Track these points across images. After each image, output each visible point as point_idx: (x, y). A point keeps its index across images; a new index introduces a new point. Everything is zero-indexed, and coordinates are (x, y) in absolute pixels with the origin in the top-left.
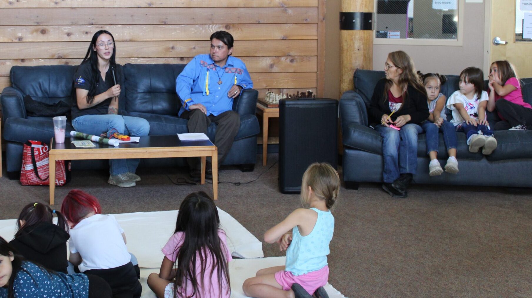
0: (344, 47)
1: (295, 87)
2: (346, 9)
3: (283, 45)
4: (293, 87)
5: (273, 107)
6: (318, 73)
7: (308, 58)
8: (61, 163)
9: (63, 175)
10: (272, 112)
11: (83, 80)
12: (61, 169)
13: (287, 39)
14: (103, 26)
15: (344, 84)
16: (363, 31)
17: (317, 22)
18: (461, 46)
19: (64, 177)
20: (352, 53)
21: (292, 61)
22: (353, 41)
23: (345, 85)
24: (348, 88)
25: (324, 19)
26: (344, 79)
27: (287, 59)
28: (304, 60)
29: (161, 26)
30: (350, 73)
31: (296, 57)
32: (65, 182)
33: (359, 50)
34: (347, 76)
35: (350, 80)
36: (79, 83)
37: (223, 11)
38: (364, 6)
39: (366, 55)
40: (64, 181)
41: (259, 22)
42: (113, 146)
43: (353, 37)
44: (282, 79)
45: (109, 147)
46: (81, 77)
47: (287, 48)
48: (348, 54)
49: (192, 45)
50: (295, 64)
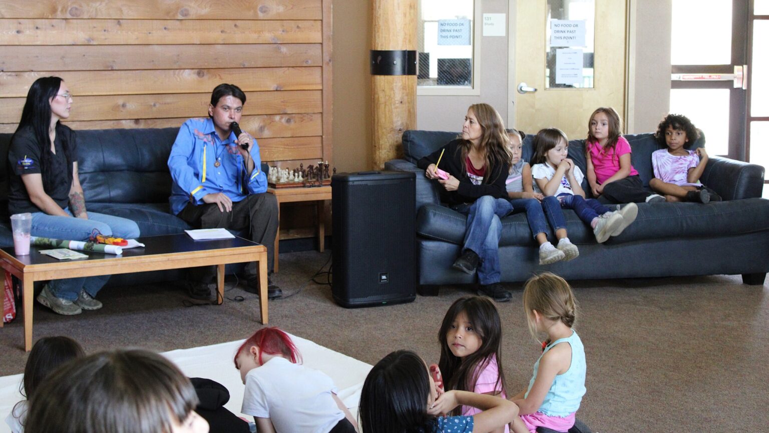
0: (380, 99)
1: (294, 158)
2: (382, 45)
3: (277, 98)
4: (291, 159)
5: (282, 188)
6: (324, 137)
7: (309, 116)
8: (7, 288)
9: (12, 305)
10: (284, 195)
11: (30, 161)
12: (8, 296)
13: (282, 90)
14: (19, 73)
15: (381, 151)
16: (407, 76)
17: (321, 65)
18: (479, 96)
19: (12, 308)
20: (393, 107)
21: (288, 121)
22: (394, 91)
23: (383, 153)
24: (388, 156)
25: (330, 60)
26: (381, 143)
27: (282, 118)
28: (304, 120)
29: (106, 72)
30: (389, 135)
31: (294, 115)
32: (15, 315)
33: (403, 102)
34: (386, 140)
35: (390, 145)
36: (26, 166)
37: (192, 50)
38: (407, 41)
39: (411, 110)
40: (13, 315)
41: (244, 65)
42: (114, 255)
43: (395, 84)
44: (275, 148)
45: (106, 256)
46: (26, 156)
47: (282, 102)
48: (387, 110)
49: (151, 100)
50: (292, 125)
